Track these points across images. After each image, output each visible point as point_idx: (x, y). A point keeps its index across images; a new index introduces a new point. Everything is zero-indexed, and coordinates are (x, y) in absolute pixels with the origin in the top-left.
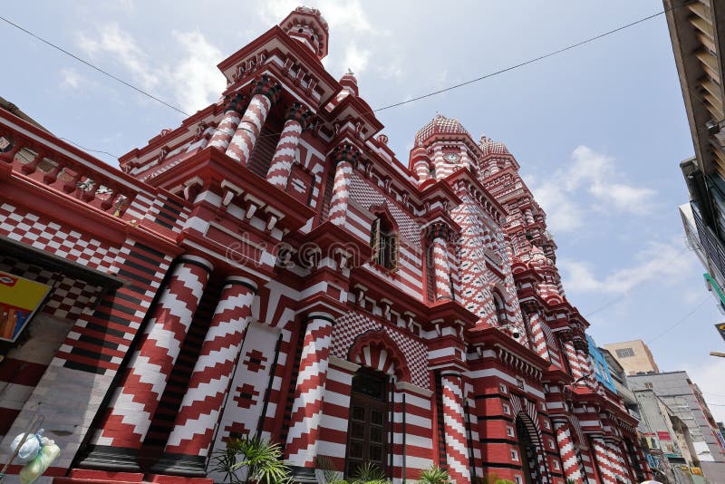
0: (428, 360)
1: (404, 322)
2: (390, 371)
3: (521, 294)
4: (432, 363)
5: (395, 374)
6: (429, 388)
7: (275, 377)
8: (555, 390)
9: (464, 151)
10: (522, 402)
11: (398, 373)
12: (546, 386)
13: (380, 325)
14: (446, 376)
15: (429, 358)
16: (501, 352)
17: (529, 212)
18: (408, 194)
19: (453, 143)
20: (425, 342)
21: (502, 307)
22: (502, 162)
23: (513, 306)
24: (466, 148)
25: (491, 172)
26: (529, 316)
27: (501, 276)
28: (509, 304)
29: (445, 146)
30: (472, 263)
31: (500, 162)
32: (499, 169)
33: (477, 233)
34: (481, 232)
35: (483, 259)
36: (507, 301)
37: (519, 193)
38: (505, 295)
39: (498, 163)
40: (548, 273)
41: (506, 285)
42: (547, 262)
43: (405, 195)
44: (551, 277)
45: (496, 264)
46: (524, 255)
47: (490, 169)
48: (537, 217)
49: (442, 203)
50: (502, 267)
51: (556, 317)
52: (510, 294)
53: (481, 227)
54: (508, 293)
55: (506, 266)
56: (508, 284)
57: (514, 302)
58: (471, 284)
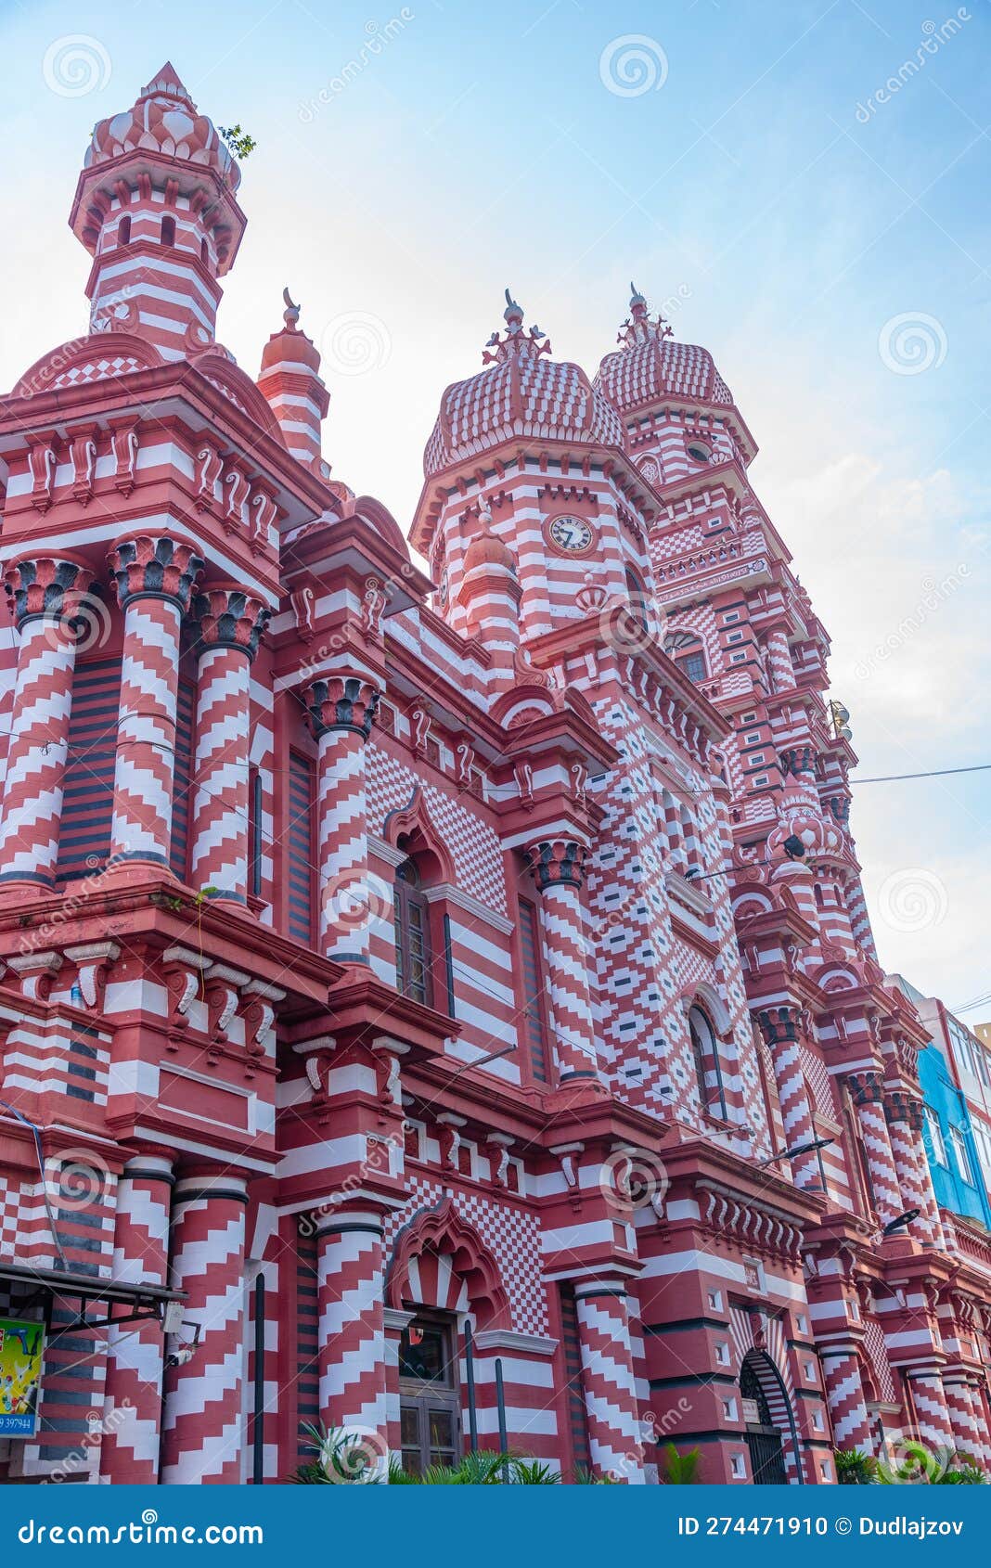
0: (541, 1256)
1: (486, 1162)
2: (462, 1305)
3: (756, 981)
4: (554, 1263)
5: (471, 1310)
6: (547, 1329)
7: (266, 1383)
8: (831, 1267)
9: (608, 509)
10: (755, 1323)
11: (480, 1306)
12: (810, 1258)
13: (439, 1189)
14: (589, 1296)
15: (543, 1250)
16: (713, 1200)
17: (780, 644)
18: (471, 740)
19: (575, 475)
20: (534, 1206)
21: (708, 1051)
22: (701, 431)
23: (736, 1042)
24: (615, 496)
25: (662, 468)
26: (773, 1052)
27: (709, 951)
28: (728, 1038)
29: (548, 487)
30: (638, 933)
31: (694, 430)
32: (689, 460)
33: (650, 827)
34: (658, 820)
35: (667, 912)
36: (723, 1030)
37: (752, 572)
38: (717, 1011)
39: (687, 433)
40: (826, 874)
41: (720, 978)
42: (826, 837)
43: (464, 748)
44: (835, 887)
45: (697, 915)
46: (756, 798)
47: (659, 455)
48: (803, 649)
49: (569, 769)
50: (709, 920)
51: (841, 1029)
52: (730, 1003)
53: (660, 798)
54: (725, 1002)
55: (720, 912)
56: (727, 973)
57: (740, 1026)
58: (636, 1001)
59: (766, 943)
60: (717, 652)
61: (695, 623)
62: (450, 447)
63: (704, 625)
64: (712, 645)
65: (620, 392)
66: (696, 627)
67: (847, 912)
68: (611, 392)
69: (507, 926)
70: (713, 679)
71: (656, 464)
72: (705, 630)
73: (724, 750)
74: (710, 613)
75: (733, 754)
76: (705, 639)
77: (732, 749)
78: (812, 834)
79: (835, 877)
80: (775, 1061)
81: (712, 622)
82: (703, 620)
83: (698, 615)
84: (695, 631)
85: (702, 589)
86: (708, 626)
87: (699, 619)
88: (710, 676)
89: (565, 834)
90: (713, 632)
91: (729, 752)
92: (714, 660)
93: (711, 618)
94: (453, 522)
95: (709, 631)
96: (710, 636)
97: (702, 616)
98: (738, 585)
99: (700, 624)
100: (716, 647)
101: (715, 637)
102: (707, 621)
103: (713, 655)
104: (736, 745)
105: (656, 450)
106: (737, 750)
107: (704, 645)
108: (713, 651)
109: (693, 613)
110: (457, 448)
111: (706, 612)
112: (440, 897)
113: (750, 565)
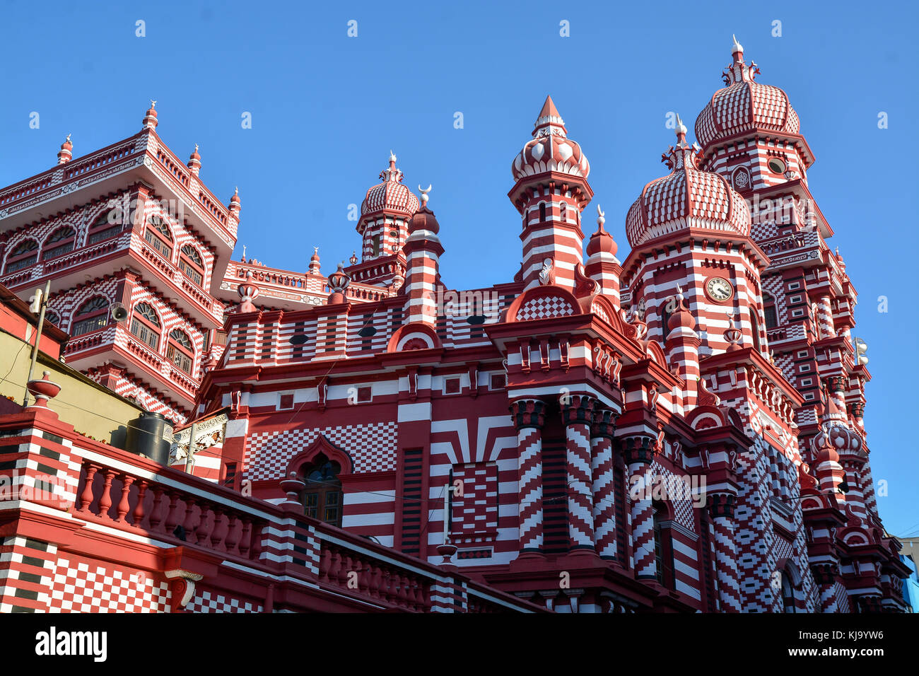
3: (811, 547)
9: (741, 273)
17: (826, 305)
18: (679, 438)
19: (722, 253)
21: (789, 595)
22: (779, 152)
23: (804, 590)
24: (745, 264)
25: (751, 177)
26: (820, 589)
27: (790, 537)
28: (799, 588)
29: (707, 260)
30: (757, 535)
31: (774, 151)
32: (770, 172)
33: (763, 472)
34: (767, 466)
35: (771, 520)
36: (797, 583)
37: (809, 258)
38: (794, 572)
39: (769, 153)
40: (850, 465)
41: (795, 553)
42: (851, 442)
43: (676, 444)
44: (855, 474)
45: (784, 517)
46: (806, 409)
47: (750, 168)
48: (839, 301)
49: (728, 453)
50: (791, 519)
51: (857, 568)
52: (801, 567)
53: (767, 453)
54: (798, 566)
55: (796, 514)
56: (799, 550)
57: (806, 580)
58: (755, 572)
59: (818, 526)
60: (784, 308)
61: (770, 287)
62: (646, 226)
63: (776, 289)
64: (780, 303)
65: (724, 120)
66: (770, 290)
67: (861, 490)
68: (718, 120)
69: (695, 537)
70: (780, 327)
71: (747, 174)
72: (776, 292)
73: (786, 374)
74: (780, 281)
75: (791, 377)
76: (776, 298)
77: (791, 374)
78: (843, 440)
79: (855, 468)
80: (821, 594)
81: (781, 288)
82: (775, 286)
83: (772, 281)
84: (770, 293)
85: (776, 266)
86: (779, 290)
87: (772, 285)
88: (779, 326)
89: (727, 491)
90: (782, 294)
91: (789, 375)
92: (782, 313)
93: (781, 284)
94: (649, 275)
95: (779, 293)
96: (779, 297)
97: (775, 282)
98: (800, 265)
99: (773, 288)
100: (783, 304)
101: (783, 298)
102: (778, 287)
103: (781, 310)
104: (793, 371)
105: (747, 164)
106: (794, 375)
107: (775, 303)
108: (781, 307)
109: (769, 280)
110: (651, 227)
111: (777, 280)
112: (667, 527)
113: (809, 253)
